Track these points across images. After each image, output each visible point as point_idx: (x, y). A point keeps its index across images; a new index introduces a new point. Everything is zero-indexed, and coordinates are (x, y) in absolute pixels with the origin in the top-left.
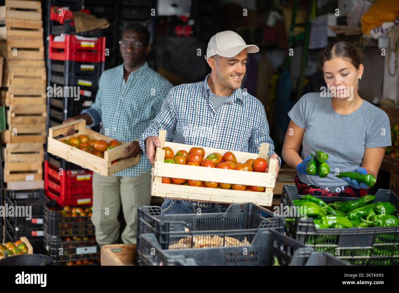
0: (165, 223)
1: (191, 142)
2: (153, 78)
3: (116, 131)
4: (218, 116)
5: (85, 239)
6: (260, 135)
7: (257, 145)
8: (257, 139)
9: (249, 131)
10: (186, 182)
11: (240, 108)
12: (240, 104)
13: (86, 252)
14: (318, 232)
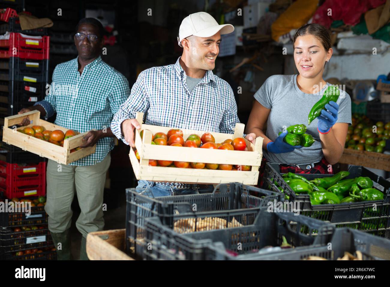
0: (169, 205)
1: (167, 124)
2: (107, 71)
3: (72, 121)
4: (193, 98)
5: (35, 228)
6: (231, 116)
7: (228, 126)
8: (228, 121)
9: (222, 112)
10: (174, 164)
11: (212, 90)
12: (212, 86)
13: (35, 241)
14: (314, 208)
